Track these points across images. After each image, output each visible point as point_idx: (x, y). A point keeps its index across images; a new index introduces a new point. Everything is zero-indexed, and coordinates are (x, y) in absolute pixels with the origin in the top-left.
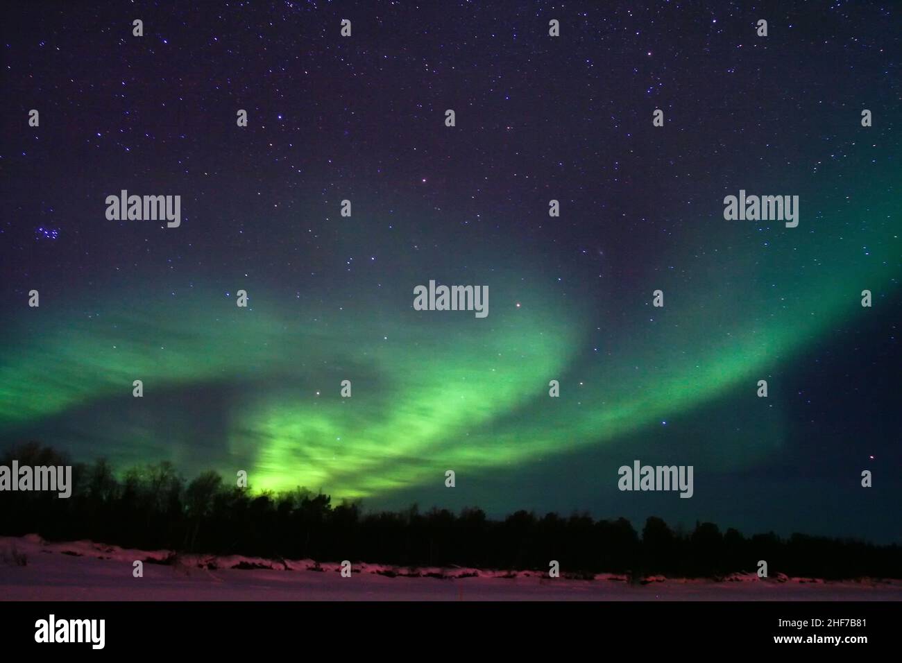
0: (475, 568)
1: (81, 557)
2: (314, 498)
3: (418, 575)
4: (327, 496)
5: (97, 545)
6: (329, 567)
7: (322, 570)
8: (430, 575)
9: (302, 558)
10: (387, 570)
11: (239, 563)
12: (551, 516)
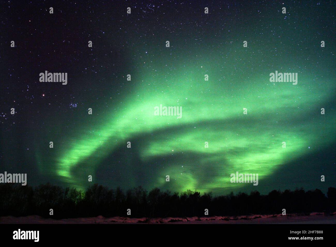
0: (259, 214)
1: (117, 222)
2: (193, 194)
3: (237, 219)
4: (198, 192)
5: (121, 218)
6: (203, 219)
7: (201, 220)
8: (242, 218)
9: (193, 216)
10: (225, 218)
11: (170, 220)
12: (287, 191)
